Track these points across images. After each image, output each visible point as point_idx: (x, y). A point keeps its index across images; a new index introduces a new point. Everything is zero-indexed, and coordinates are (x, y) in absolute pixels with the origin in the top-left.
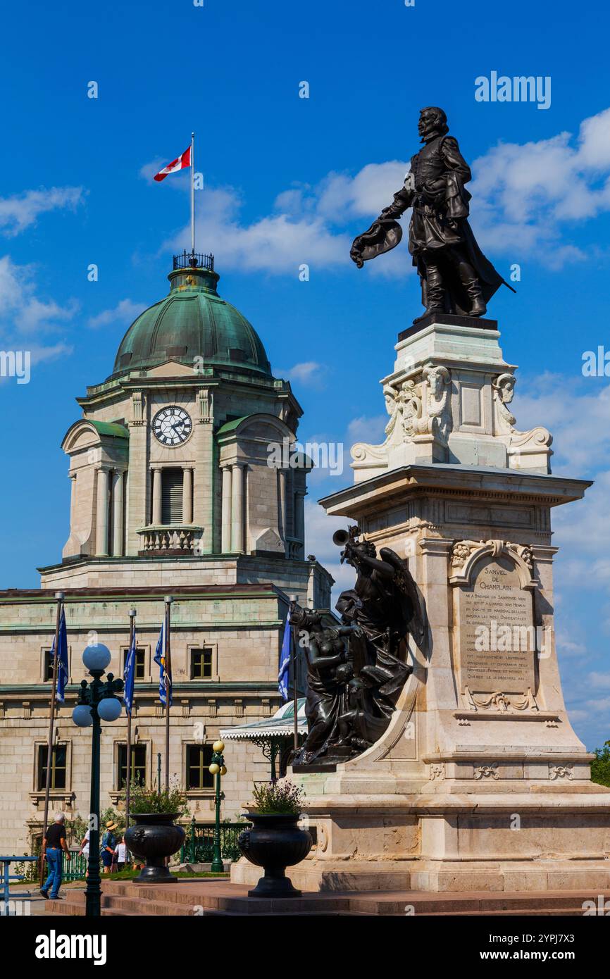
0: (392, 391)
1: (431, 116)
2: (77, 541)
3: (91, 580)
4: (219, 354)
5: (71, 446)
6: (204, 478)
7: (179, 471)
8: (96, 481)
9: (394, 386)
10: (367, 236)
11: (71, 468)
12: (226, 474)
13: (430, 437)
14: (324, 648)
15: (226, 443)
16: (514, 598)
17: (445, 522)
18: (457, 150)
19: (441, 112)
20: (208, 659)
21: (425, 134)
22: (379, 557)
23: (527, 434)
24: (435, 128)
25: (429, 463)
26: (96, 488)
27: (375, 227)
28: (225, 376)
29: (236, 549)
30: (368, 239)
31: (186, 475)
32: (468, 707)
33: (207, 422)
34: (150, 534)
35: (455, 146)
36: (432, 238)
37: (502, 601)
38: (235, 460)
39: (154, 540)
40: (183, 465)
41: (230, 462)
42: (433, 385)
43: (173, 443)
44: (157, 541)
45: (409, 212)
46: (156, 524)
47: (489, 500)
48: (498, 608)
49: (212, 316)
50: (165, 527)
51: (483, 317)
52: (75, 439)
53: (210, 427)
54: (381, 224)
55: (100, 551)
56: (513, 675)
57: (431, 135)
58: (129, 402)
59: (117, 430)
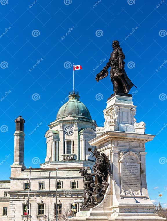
0: (106, 113)
1: (115, 43)
2: (48, 157)
3: (51, 166)
4: (79, 114)
5: (47, 136)
6: (76, 143)
7: (71, 141)
8: (52, 144)
9: (106, 112)
10: (99, 74)
11: (47, 141)
12: (81, 142)
13: (114, 124)
14: (88, 179)
15: (81, 135)
16: (135, 166)
17: (117, 146)
18: (122, 51)
19: (118, 42)
20: (75, 184)
21: (114, 47)
22: (101, 155)
23: (139, 123)
24: (116, 46)
25: (114, 131)
26: (52, 146)
27: (102, 71)
28: (81, 119)
29: (83, 159)
30: (100, 75)
31: (72, 142)
32: (123, 194)
33: (77, 130)
34: (64, 156)
35: (121, 50)
36: (115, 74)
37: (132, 166)
38: (83, 139)
39: (65, 157)
40: (71, 140)
41: (82, 139)
42: (115, 111)
43: (69, 135)
44: (66, 158)
45: (110, 68)
46: (66, 154)
47: (129, 140)
48: (131, 168)
49: (78, 106)
50: (68, 154)
51: (128, 94)
52: (48, 134)
53: (78, 131)
54: (103, 71)
55: (53, 160)
56: (135, 186)
57: (115, 48)
58: (59, 126)
59: (57, 132)
